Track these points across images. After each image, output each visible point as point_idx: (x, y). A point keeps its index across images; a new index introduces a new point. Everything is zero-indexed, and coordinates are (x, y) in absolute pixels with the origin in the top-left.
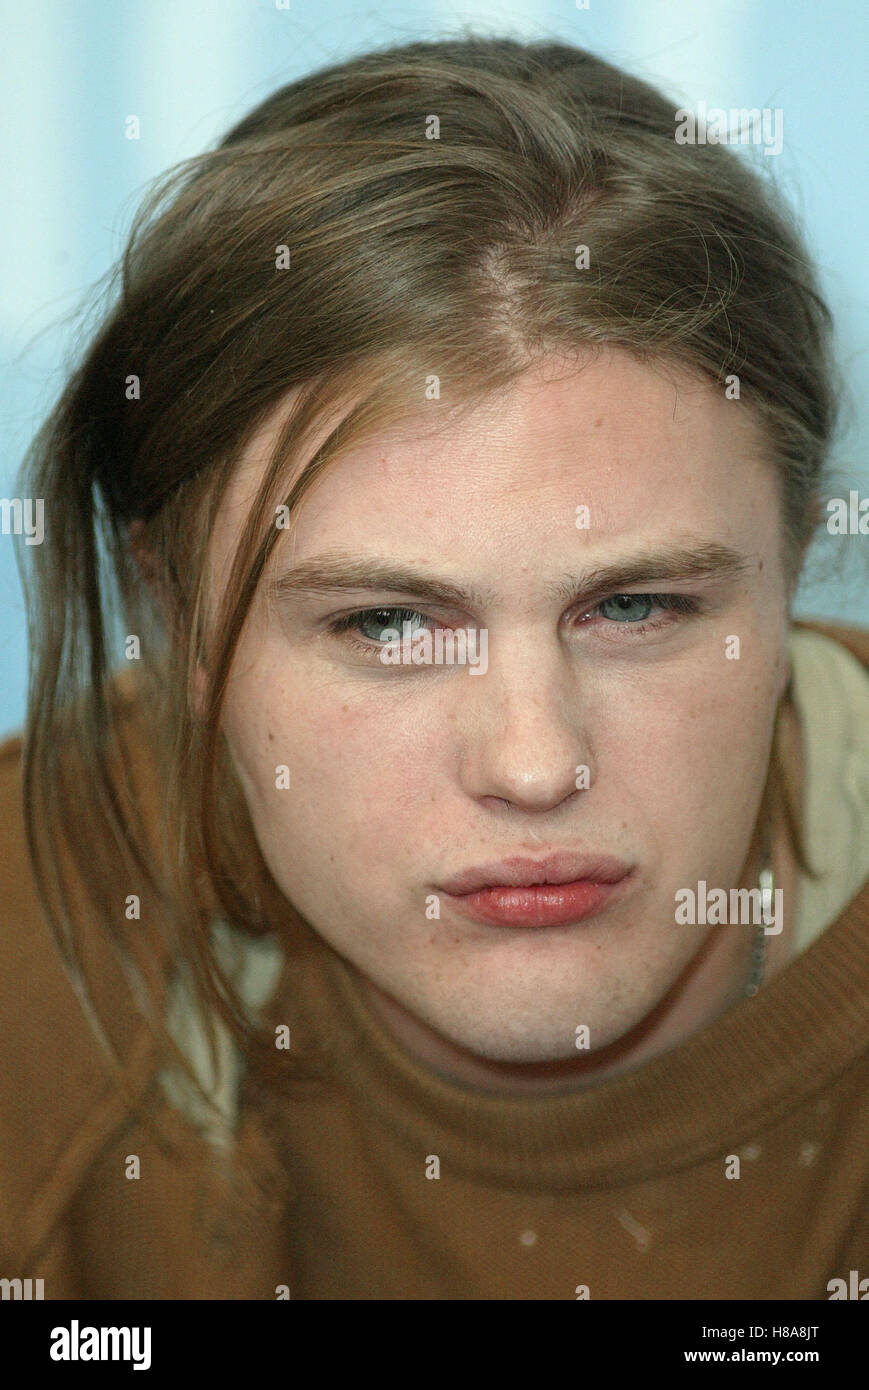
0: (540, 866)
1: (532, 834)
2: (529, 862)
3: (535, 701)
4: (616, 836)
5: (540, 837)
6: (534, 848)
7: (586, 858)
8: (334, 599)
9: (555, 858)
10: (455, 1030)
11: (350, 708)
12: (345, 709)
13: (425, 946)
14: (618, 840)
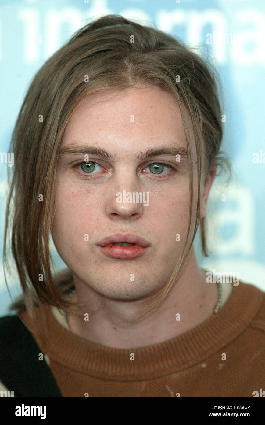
0: (124, 237)
1: (123, 227)
2: (121, 235)
3: (127, 187)
4: (146, 234)
5: (125, 228)
6: (123, 231)
7: (137, 237)
8: (73, 157)
9: (128, 235)
10: (99, 288)
11: (74, 193)
12: (73, 193)
13: (93, 264)
14: (146, 235)
